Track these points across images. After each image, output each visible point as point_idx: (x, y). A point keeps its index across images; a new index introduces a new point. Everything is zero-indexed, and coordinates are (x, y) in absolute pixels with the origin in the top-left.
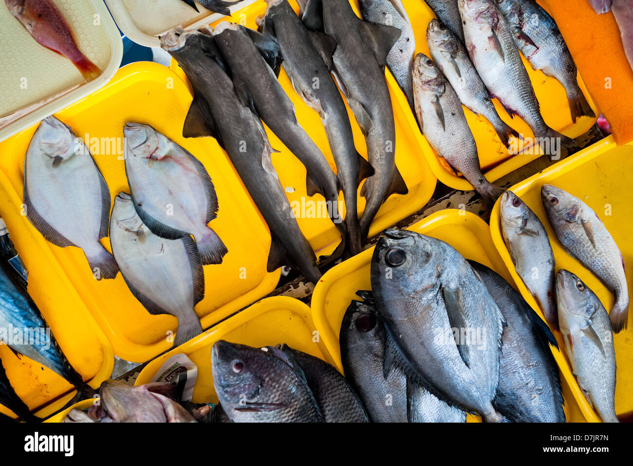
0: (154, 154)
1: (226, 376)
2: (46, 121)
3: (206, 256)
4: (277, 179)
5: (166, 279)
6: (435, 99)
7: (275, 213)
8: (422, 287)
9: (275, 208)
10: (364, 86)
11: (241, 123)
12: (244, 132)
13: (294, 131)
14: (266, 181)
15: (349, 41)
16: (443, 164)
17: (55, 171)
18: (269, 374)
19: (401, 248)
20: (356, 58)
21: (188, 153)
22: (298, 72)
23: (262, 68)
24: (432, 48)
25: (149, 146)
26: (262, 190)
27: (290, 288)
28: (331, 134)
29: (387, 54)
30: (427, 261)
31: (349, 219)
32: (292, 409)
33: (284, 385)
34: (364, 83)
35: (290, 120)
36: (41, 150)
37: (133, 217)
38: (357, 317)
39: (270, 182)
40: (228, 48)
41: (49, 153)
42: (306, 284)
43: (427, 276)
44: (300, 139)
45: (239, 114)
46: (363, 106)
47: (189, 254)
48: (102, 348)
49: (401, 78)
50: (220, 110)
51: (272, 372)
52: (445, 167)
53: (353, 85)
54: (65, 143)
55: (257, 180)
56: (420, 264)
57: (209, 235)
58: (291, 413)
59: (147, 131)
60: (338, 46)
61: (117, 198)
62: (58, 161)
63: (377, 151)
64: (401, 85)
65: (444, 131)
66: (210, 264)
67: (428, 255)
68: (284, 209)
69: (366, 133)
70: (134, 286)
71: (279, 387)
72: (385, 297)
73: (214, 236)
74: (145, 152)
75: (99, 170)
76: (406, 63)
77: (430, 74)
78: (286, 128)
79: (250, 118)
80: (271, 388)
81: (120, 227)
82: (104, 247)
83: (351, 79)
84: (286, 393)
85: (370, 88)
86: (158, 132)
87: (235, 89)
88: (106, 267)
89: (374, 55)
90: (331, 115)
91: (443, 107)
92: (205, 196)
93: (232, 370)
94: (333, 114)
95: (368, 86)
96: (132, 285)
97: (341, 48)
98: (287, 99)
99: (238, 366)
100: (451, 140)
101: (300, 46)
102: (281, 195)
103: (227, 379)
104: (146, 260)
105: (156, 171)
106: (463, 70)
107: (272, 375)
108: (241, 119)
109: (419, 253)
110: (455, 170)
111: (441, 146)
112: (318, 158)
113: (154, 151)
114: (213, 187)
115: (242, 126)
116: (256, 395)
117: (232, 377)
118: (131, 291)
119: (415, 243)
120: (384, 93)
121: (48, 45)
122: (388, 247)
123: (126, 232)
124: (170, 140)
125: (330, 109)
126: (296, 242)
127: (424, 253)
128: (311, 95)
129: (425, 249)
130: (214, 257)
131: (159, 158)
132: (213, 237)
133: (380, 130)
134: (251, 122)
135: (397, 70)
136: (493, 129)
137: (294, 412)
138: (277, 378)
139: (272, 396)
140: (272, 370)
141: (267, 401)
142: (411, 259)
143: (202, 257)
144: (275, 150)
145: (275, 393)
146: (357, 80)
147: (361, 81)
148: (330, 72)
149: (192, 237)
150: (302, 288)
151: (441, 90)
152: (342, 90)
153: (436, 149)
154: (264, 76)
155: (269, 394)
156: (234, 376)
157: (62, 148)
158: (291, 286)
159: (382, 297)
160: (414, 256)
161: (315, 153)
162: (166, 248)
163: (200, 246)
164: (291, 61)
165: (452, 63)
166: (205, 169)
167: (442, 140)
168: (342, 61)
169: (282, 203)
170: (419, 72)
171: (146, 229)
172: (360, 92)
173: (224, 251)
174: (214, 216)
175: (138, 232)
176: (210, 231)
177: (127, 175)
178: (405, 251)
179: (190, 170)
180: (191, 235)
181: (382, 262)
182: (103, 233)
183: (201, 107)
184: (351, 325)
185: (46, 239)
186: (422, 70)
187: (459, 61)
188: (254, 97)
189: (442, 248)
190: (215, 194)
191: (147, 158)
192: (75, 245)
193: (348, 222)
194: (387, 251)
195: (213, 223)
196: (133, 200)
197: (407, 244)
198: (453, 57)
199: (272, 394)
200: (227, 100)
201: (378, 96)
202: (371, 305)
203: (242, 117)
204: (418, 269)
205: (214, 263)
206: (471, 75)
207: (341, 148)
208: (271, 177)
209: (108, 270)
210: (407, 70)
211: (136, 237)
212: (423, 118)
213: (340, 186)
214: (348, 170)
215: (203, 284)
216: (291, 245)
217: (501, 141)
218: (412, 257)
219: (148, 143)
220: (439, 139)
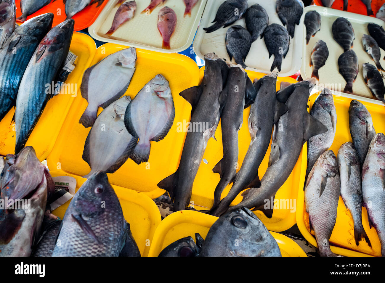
0: (159, 92)
1: (88, 189)
2: (131, 48)
3: (135, 155)
4: (205, 148)
5: (107, 146)
6: (325, 176)
7: (189, 160)
8: (243, 253)
9: (191, 157)
10: (287, 140)
11: (211, 108)
12: (209, 112)
13: (233, 132)
14: (199, 141)
15: (295, 114)
16: (305, 219)
17: (114, 66)
18: (109, 212)
19: (247, 221)
20: (293, 124)
21: (173, 105)
22: (257, 110)
23: (241, 96)
24: (340, 153)
25: (160, 88)
26: (193, 144)
27: (160, 205)
28: (251, 150)
29: (312, 137)
30: (257, 241)
31: (225, 200)
32: (99, 249)
33: (110, 228)
34: (288, 139)
35: (235, 126)
36: (118, 56)
37: (123, 108)
38: (185, 245)
39: (200, 143)
40: (233, 76)
41: (119, 59)
42: (170, 211)
43: (251, 249)
44: (232, 138)
45: (213, 104)
46: (280, 149)
47: (129, 146)
48: (45, 152)
49: (311, 153)
50: (206, 96)
51: (112, 213)
52: (305, 221)
53: (282, 136)
54: (129, 61)
55: (194, 137)
56: (252, 238)
57: (147, 146)
58: (96, 251)
59: (166, 82)
60: (287, 113)
61: (126, 97)
62: (119, 64)
63: (270, 176)
64: (309, 157)
65: (320, 196)
66: (133, 160)
67: (261, 239)
68: (195, 162)
69: (270, 164)
70: (90, 138)
71: (106, 225)
72: (214, 239)
73: (149, 149)
74: (156, 88)
75: (130, 82)
76: (320, 149)
77: (331, 161)
78: (230, 128)
79: (217, 109)
80: (102, 221)
81: (113, 107)
82: (97, 111)
83: (283, 132)
84: (106, 233)
85: (290, 143)
86: (170, 87)
87: (221, 93)
88: (89, 120)
89: (304, 132)
90: (259, 140)
91: (327, 183)
92: (163, 128)
93: (94, 189)
94: (260, 141)
95: (289, 142)
96: (89, 137)
97: (288, 115)
98: (242, 117)
99: (100, 190)
100: (320, 205)
101: (268, 100)
102: (199, 155)
103: (87, 191)
104: (108, 129)
105: (153, 99)
106: (353, 176)
107: (110, 214)
108: (212, 106)
109: (256, 232)
110: (311, 227)
111: (312, 204)
112: (234, 155)
113: (160, 91)
114: (170, 128)
115: (210, 109)
116: (90, 216)
117: (90, 192)
118: (86, 140)
119: (258, 225)
120: (296, 152)
121: (160, 30)
122: (239, 213)
123: (113, 111)
124: (171, 94)
125: (260, 137)
126: (186, 184)
127: (259, 235)
128: (255, 125)
129: (262, 234)
130: (138, 158)
131: (159, 96)
132: (147, 148)
133: (280, 167)
134: (216, 111)
135: (312, 148)
136: (352, 225)
137: (98, 253)
138: (111, 219)
139: (98, 226)
140: (113, 211)
141: (92, 227)
142: (248, 231)
143: (133, 153)
144: (215, 138)
145: (101, 226)
146: (286, 135)
147: (288, 137)
148: (273, 124)
149: (138, 140)
150: (167, 211)
151: (332, 174)
152: (273, 137)
153: (307, 204)
154: (239, 100)
155: (98, 223)
156: (92, 193)
157: (126, 62)
158: (162, 204)
159: (212, 239)
160: (251, 230)
161: (234, 151)
162: (122, 132)
163: (137, 148)
164: (258, 103)
165: (348, 167)
166: (174, 118)
167: (315, 201)
168: (284, 121)
169: (197, 158)
170: (325, 156)
171: (123, 118)
172: (283, 141)
173: (146, 160)
174: (158, 141)
175: (118, 116)
176: (149, 145)
177: (139, 92)
178: (248, 224)
179: (167, 111)
180: (138, 139)
181: (228, 219)
182: (104, 106)
183: (198, 91)
184: (176, 248)
185: (81, 87)
186: (327, 156)
187: (354, 169)
188: (227, 104)
189: (274, 244)
190: (168, 131)
191: (155, 91)
192: (87, 100)
193: (223, 202)
194: (237, 215)
195: (154, 143)
196: (131, 102)
197: (253, 222)
198: (351, 164)
199: (99, 225)
200: (213, 94)
201: (292, 150)
202: (199, 247)
203: (213, 106)
204: (248, 239)
205: (135, 161)
206: (356, 182)
207: (251, 160)
208: (203, 142)
209: (88, 122)
210: (318, 152)
211: (115, 117)
212: (311, 181)
213: (234, 180)
214: (246, 174)
215: (120, 166)
216: (182, 183)
217: (354, 236)
218: (250, 230)
219: (161, 86)
220: (313, 199)
